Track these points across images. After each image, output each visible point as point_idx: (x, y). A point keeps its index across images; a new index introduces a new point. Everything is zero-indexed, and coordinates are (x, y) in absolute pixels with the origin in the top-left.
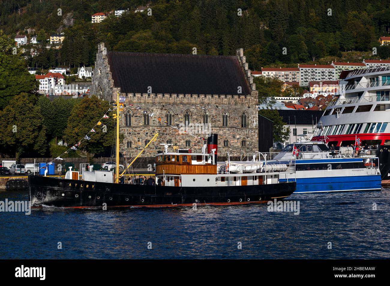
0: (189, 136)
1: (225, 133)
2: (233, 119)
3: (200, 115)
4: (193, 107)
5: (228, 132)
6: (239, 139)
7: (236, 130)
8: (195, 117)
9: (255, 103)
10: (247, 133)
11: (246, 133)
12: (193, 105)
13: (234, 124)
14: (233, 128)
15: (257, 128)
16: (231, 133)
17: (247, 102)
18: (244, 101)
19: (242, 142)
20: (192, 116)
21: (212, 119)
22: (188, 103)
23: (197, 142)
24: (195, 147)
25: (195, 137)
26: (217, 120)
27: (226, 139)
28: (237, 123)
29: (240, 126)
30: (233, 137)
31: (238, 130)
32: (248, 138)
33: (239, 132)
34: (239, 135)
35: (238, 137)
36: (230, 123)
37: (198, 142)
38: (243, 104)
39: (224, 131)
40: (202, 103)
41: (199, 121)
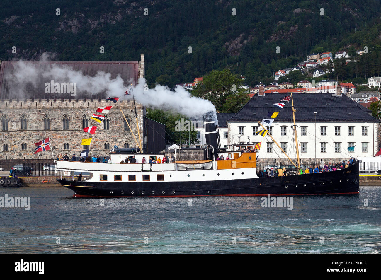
0: (67, 139)
1: (106, 136)
2: (115, 123)
3: (79, 119)
4: (72, 112)
5: (109, 135)
6: (121, 142)
7: (118, 133)
8: (74, 121)
9: (139, 107)
10: (131, 136)
11: (129, 136)
12: (71, 109)
13: (116, 128)
14: (114, 132)
15: (142, 131)
16: (113, 137)
17: (130, 106)
18: (126, 105)
19: (125, 144)
20: (70, 120)
21: (92, 123)
22: (65, 108)
23: (75, 145)
24: (75, 150)
25: (73, 140)
26: (98, 124)
27: (107, 142)
28: (119, 127)
29: (122, 130)
30: (115, 140)
31: (121, 133)
32: (131, 141)
33: (122, 136)
34: (121, 138)
35: (120, 140)
36: (112, 126)
37: (77, 145)
38: (125, 108)
39: (105, 134)
40: (80, 108)
41: (78, 125)
